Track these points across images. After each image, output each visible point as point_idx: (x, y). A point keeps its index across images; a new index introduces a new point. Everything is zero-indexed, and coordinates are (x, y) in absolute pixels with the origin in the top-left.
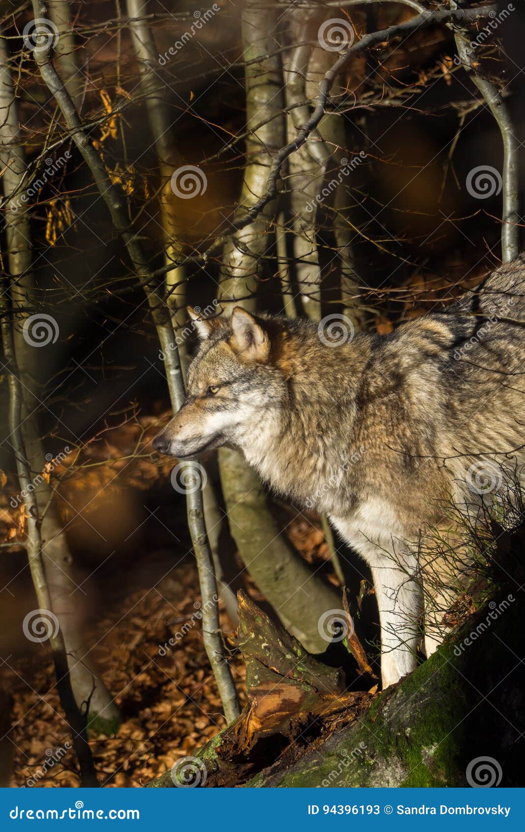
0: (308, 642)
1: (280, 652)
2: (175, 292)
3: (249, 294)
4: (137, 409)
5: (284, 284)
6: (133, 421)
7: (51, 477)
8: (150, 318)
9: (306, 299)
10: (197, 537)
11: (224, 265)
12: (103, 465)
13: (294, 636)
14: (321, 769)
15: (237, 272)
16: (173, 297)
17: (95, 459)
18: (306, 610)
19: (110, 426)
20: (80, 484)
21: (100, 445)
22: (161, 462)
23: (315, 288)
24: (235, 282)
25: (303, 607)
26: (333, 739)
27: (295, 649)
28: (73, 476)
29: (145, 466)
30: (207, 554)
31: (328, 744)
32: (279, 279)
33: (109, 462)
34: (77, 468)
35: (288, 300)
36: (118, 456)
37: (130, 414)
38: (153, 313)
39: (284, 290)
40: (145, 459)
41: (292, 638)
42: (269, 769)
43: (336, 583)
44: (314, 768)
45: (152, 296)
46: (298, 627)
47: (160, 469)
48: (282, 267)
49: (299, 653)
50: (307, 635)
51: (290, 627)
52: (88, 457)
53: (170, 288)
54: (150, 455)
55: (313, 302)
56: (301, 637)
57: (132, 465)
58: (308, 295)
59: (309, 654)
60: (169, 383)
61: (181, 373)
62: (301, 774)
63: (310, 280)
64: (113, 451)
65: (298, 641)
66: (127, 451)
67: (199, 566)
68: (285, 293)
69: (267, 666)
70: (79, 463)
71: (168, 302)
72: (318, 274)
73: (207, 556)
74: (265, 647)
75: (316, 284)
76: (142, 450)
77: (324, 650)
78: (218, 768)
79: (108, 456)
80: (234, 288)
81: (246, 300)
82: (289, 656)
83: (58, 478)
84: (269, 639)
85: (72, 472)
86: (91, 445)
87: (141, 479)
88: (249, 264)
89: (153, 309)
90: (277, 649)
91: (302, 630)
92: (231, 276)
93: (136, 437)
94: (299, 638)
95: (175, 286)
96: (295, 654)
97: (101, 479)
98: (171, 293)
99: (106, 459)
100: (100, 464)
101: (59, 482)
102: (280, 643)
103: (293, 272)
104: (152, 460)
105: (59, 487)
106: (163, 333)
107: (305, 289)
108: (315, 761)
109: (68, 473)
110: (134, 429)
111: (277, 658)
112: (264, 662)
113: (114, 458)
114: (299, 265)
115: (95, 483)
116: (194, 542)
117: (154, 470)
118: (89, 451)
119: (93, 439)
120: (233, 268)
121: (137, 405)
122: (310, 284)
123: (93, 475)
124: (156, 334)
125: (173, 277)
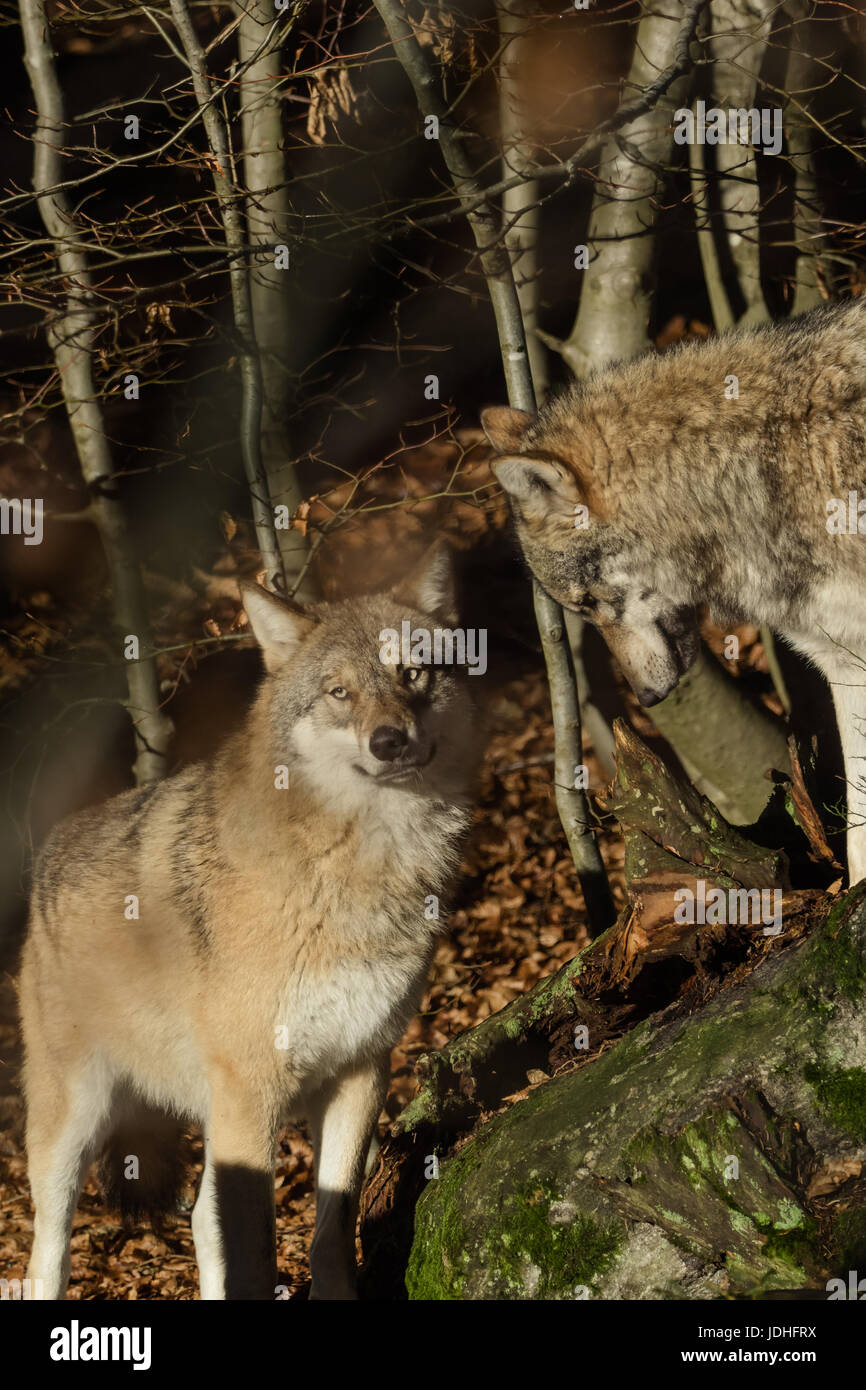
0: (729, 806)
1: (683, 822)
2: (518, 223)
3: (642, 228)
4: (453, 418)
5: (700, 213)
6: (447, 436)
7: (308, 527)
8: (478, 265)
9: (735, 240)
10: (548, 630)
11: (600, 181)
12: (395, 508)
13: (705, 796)
14: (746, 1016)
15: (622, 193)
16: (516, 231)
17: (382, 498)
18: (726, 754)
19: (408, 445)
20: (356, 539)
21: (391, 475)
22: (491, 505)
23: (751, 221)
24: (619, 209)
25: (722, 748)
26: (766, 967)
27: (707, 816)
28: (345, 526)
29: (464, 510)
30: (564, 656)
31: (759, 975)
32: (692, 205)
33: (406, 504)
34: (352, 512)
35: (706, 239)
36: (420, 493)
37: (442, 424)
38: (483, 258)
39: (699, 223)
40: (465, 500)
41: (703, 798)
42: (660, 1014)
43: (777, 710)
44: (734, 1015)
45: (481, 231)
46: (711, 780)
47: (489, 516)
48: (697, 186)
49: (714, 824)
50: (728, 795)
51: (700, 780)
52: (370, 495)
53: (510, 217)
54: (473, 493)
55: (747, 244)
56: (717, 797)
57: (443, 507)
58: (739, 232)
59: (730, 826)
60: (507, 376)
61: (527, 358)
62: (713, 1024)
63: (742, 207)
64: (412, 484)
65: (712, 805)
66: (436, 486)
67: (550, 677)
68: (702, 228)
69: (660, 845)
70: (356, 503)
71: (507, 241)
72: (756, 198)
73: (564, 661)
74: (658, 813)
75: (753, 213)
76: (459, 485)
77: (756, 820)
78: (576, 1011)
79: (404, 493)
80: (618, 218)
81: (637, 240)
82: (696, 829)
83: (319, 529)
84: (664, 800)
85: (344, 519)
86: (376, 475)
87: (457, 532)
88: (642, 180)
89: (483, 251)
90: (677, 817)
91: (720, 787)
92: (612, 199)
93: (450, 463)
94: (713, 800)
95: (519, 214)
96: (706, 825)
97: (392, 530)
98: (511, 225)
99: (401, 499)
100: (391, 506)
101: (321, 535)
102: (683, 807)
103: (715, 195)
104: (477, 502)
105: (322, 542)
106: (499, 291)
107: (733, 222)
108: (737, 1002)
109: (338, 520)
110: (448, 449)
111: (678, 831)
112: (656, 838)
113: (413, 497)
114: (724, 183)
115: (380, 536)
116: (543, 637)
117: (479, 518)
118: (373, 485)
119: (380, 465)
120: (616, 186)
121: (452, 411)
122: (741, 214)
123: (378, 524)
124: (486, 292)
125: (517, 199)
